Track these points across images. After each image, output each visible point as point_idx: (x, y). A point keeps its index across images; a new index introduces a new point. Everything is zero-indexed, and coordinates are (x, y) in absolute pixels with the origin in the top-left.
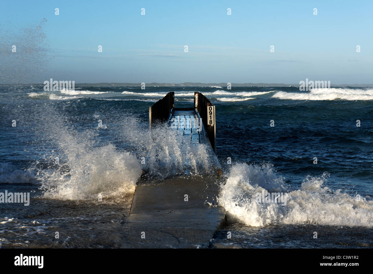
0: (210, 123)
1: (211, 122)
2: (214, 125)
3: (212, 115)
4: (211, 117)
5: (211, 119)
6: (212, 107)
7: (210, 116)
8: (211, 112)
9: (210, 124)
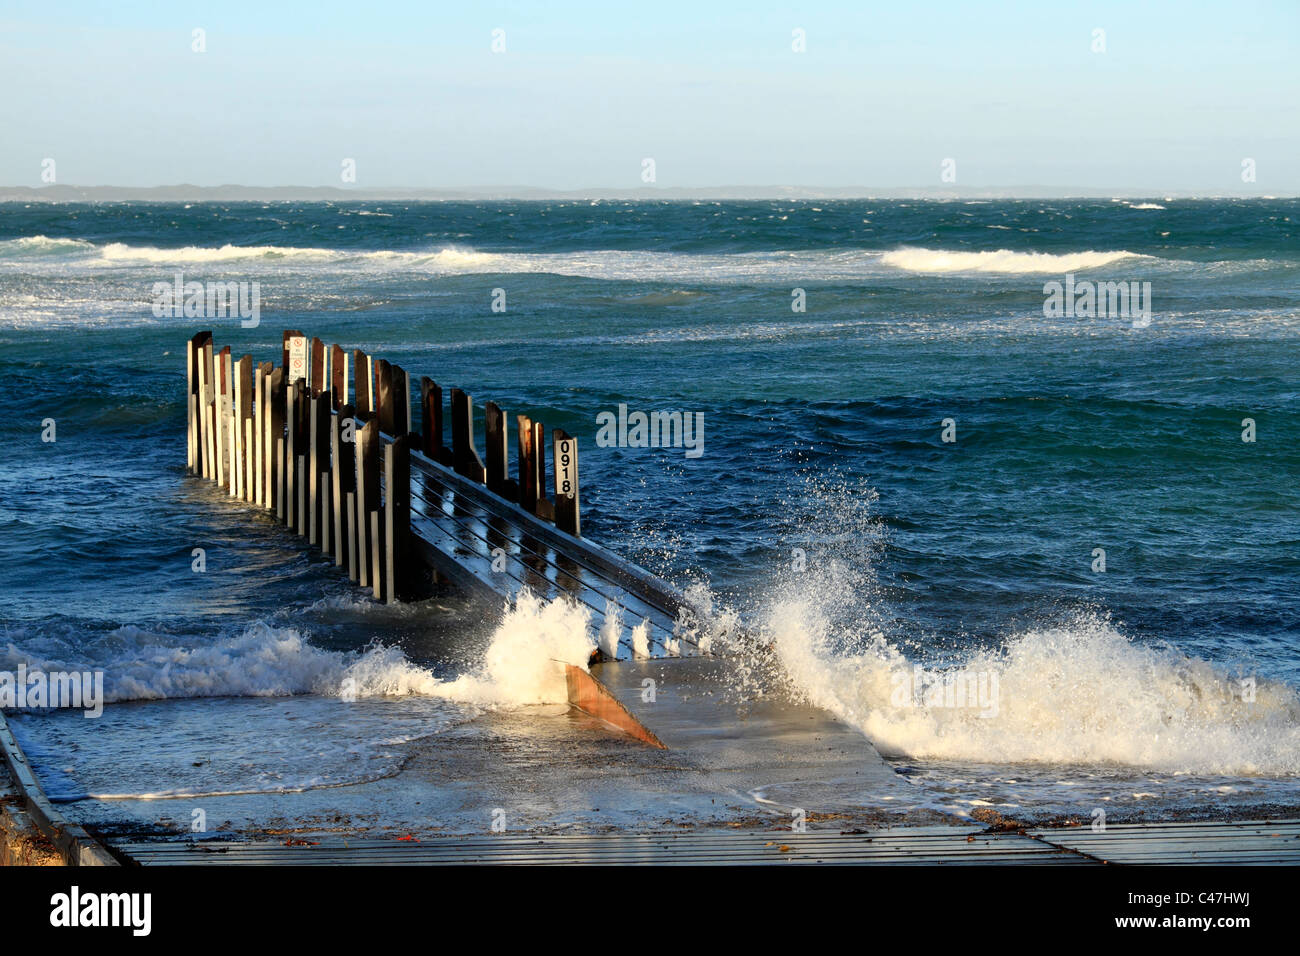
0: (564, 490)
1: (566, 485)
2: (574, 494)
3: (570, 467)
4: (566, 470)
5: (567, 477)
6: (570, 442)
7: (564, 468)
8: (565, 458)
9: (563, 493)
